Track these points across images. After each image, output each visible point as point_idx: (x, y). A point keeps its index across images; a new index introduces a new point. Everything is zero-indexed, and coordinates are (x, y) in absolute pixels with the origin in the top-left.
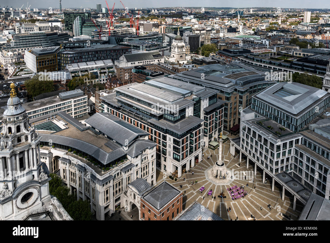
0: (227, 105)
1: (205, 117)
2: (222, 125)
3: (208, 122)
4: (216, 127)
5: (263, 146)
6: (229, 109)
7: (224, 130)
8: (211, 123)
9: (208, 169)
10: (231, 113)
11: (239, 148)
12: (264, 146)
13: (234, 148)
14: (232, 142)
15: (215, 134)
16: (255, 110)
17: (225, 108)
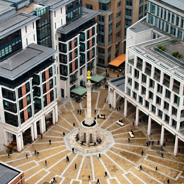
0: (102, 18)
1: (60, 44)
2: (93, 56)
3: (67, 54)
4: (82, 62)
5: (162, 87)
6: (107, 27)
7: (97, 65)
8: (73, 54)
9: (70, 133)
10: (111, 34)
11: (123, 94)
12: (164, 88)
13: (115, 95)
14: (111, 86)
15: (81, 74)
16: (154, 25)
17: (99, 26)
